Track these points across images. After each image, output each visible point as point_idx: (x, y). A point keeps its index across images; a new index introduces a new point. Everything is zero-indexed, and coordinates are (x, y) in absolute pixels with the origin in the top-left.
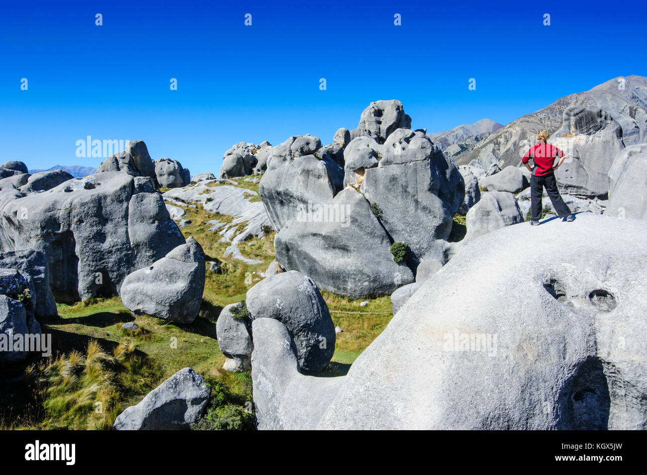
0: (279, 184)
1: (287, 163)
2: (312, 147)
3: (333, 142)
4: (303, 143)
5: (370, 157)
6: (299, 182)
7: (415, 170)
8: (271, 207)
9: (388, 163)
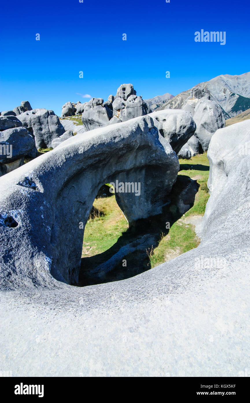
0: (89, 116)
1: (92, 108)
2: (101, 102)
3: (108, 101)
4: (97, 101)
5: (122, 105)
6: (96, 116)
7: (137, 110)
8: (86, 126)
9: (128, 107)
